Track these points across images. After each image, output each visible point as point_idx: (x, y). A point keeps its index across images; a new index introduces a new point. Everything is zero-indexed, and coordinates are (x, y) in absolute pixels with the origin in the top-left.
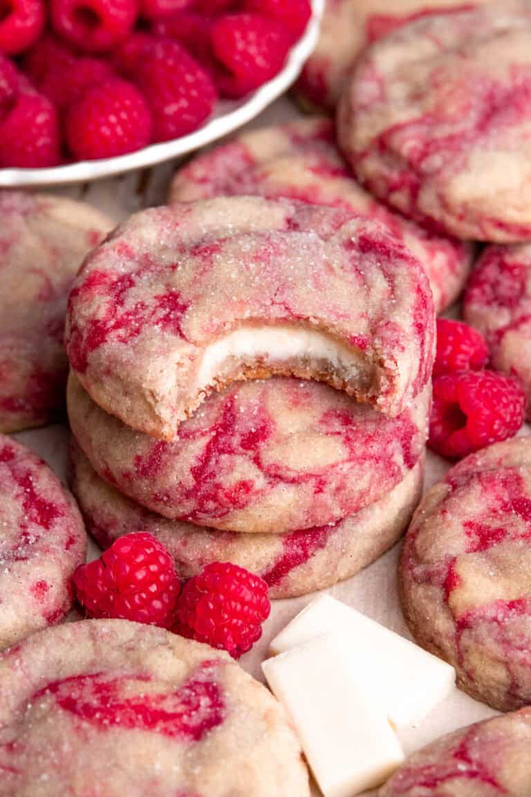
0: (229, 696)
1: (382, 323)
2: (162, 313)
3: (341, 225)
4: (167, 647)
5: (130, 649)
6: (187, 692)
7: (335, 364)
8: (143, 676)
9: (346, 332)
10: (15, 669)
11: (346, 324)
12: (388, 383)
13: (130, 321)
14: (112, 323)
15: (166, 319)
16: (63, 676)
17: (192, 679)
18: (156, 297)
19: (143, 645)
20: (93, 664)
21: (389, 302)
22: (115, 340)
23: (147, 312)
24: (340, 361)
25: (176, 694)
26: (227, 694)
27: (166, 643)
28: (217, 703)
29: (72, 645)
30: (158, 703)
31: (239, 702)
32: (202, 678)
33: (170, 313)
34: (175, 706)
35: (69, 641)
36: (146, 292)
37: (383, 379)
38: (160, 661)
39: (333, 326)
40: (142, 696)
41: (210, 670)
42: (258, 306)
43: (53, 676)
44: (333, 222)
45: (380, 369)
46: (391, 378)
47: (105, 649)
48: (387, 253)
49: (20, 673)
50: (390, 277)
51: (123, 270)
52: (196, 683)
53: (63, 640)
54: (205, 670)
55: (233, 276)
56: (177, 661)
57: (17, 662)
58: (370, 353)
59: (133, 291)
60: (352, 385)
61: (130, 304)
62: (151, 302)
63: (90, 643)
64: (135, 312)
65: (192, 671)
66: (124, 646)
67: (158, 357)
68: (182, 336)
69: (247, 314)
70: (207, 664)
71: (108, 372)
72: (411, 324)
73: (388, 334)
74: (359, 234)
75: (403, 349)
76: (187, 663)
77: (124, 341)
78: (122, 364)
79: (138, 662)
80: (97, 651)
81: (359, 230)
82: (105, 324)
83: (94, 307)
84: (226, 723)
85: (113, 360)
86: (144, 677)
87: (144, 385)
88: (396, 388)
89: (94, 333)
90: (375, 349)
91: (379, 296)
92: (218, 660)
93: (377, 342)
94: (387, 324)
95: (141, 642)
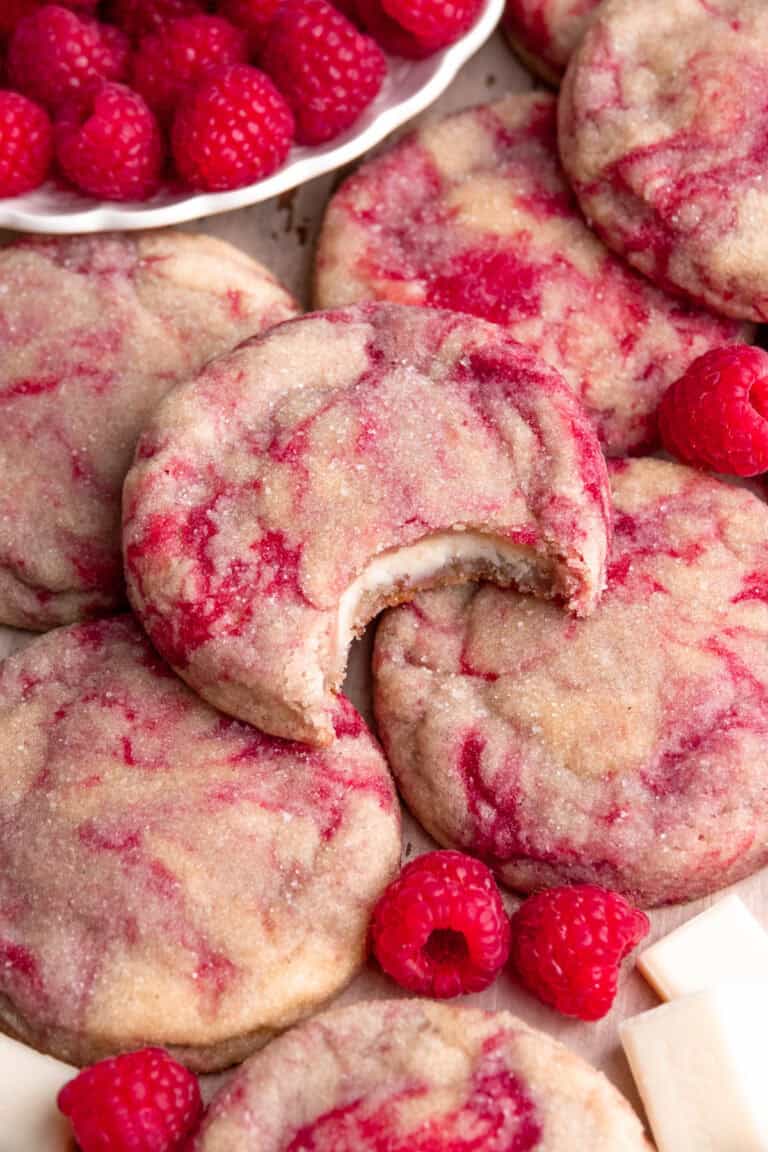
0: (535, 1090)
1: (545, 500)
2: (269, 574)
3: (439, 343)
4: (429, 1031)
5: (385, 1049)
6: (481, 1099)
7: (497, 562)
8: (416, 1088)
9: (503, 529)
10: (248, 1127)
11: (499, 517)
12: (577, 582)
13: (233, 595)
14: (210, 607)
15: (279, 581)
16: (311, 1118)
17: (480, 1076)
18: (253, 547)
19: (400, 1040)
20: (344, 1087)
21: (542, 462)
22: (225, 633)
23: (251, 575)
24: (502, 559)
25: (468, 1107)
26: (533, 1086)
27: (426, 1026)
28: (524, 1106)
29: (308, 1067)
30: (449, 1128)
31: (551, 1093)
32: (492, 1069)
33: (280, 571)
34: (472, 1127)
35: (302, 1062)
36: (235, 540)
37: (569, 580)
38: (430, 1060)
39: (484, 525)
40: (427, 1125)
41: (499, 1053)
42: (389, 532)
43: (297, 1121)
44: (427, 341)
45: (560, 567)
46: (578, 576)
47: (353, 1059)
48: (514, 378)
49: (254, 1131)
50: (531, 418)
51: (190, 503)
52: (486, 1080)
53: (295, 1062)
54: (491, 1056)
55: (344, 492)
56: (452, 1051)
57: (247, 1116)
58: (542, 549)
59: (218, 541)
60: (526, 584)
61: (222, 565)
62: (251, 557)
63: (329, 1057)
64: (234, 579)
65: (474, 1060)
66: (376, 1047)
67: (292, 654)
68: (308, 604)
69: (380, 548)
70: (489, 1045)
71: (226, 677)
72: (581, 490)
73: (559, 518)
74: (468, 353)
75: (584, 534)
76: (465, 1050)
77: (235, 633)
78: (247, 671)
79: (401, 1069)
80: (344, 1066)
81: (466, 347)
82: (201, 609)
83: (177, 583)
84: (546, 1133)
85: (229, 663)
86: (417, 1090)
87: (285, 698)
88: (589, 585)
89: (190, 623)
90: (550, 543)
91: (527, 455)
92: (502, 1033)
93: (549, 534)
94: (553, 499)
95: (396, 1033)
